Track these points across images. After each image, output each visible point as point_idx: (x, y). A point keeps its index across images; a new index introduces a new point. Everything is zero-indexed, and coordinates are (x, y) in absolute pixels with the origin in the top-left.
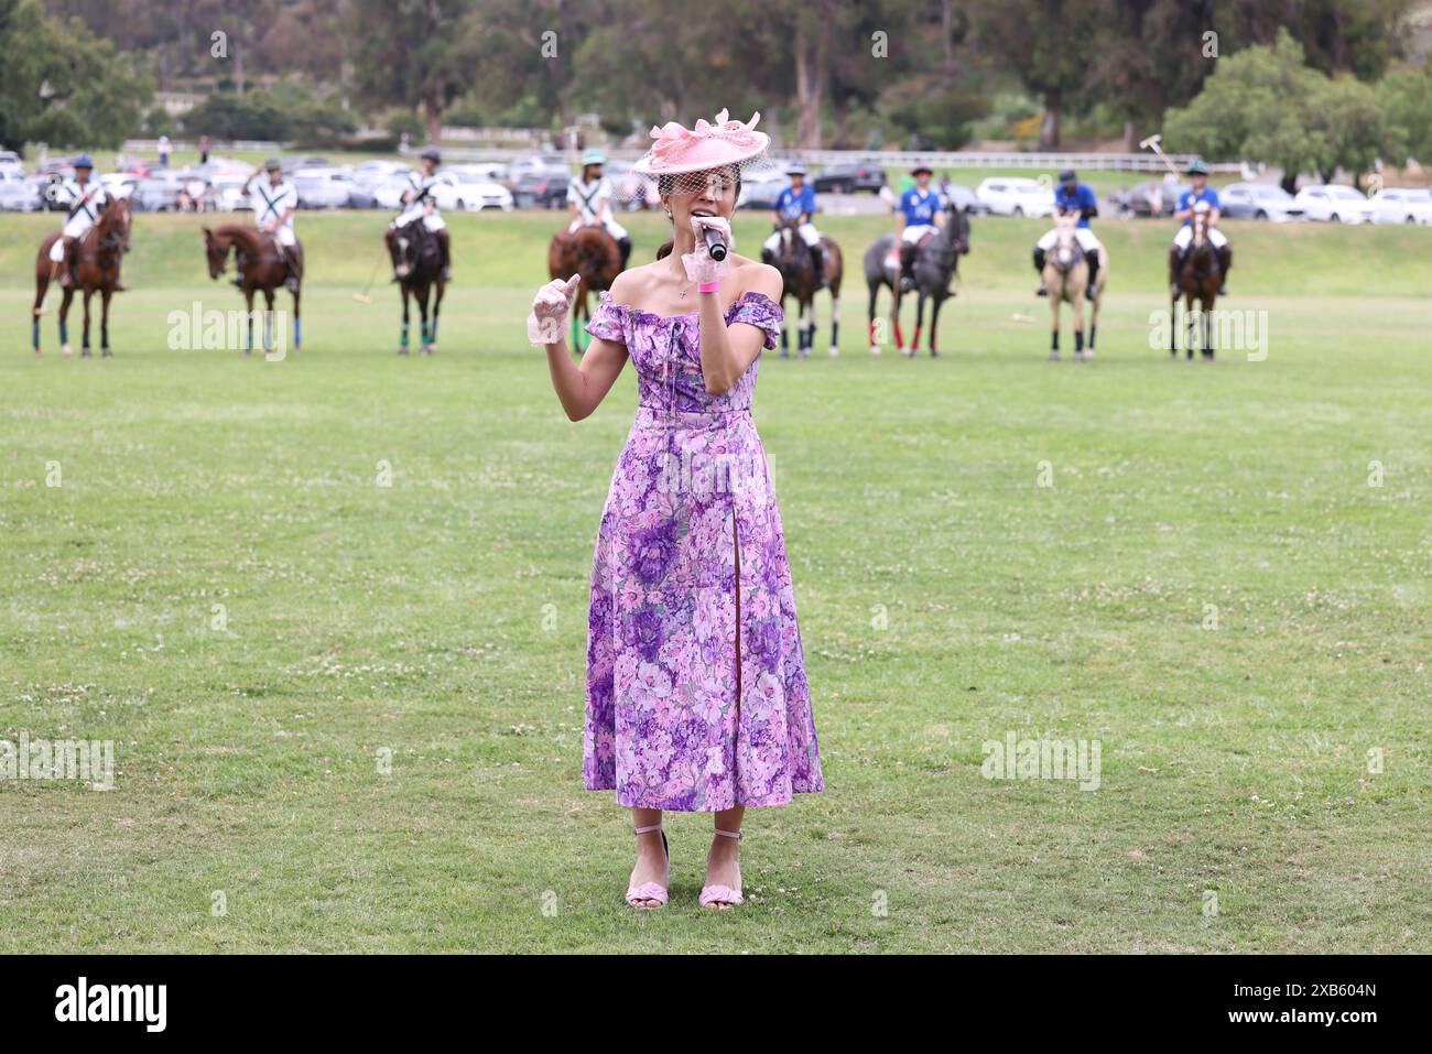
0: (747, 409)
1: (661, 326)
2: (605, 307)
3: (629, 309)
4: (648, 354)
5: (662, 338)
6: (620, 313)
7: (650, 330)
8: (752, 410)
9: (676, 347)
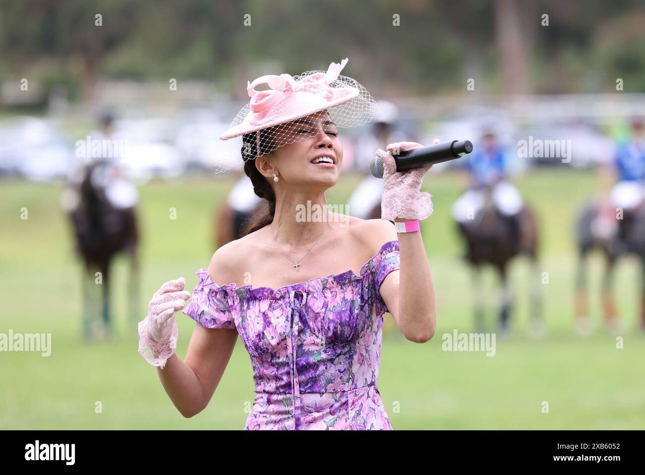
0: (372, 384)
1: (274, 298)
2: (206, 290)
3: (235, 287)
4: (261, 336)
5: (278, 312)
6: (226, 294)
7: (264, 305)
8: (378, 385)
9: (296, 319)
